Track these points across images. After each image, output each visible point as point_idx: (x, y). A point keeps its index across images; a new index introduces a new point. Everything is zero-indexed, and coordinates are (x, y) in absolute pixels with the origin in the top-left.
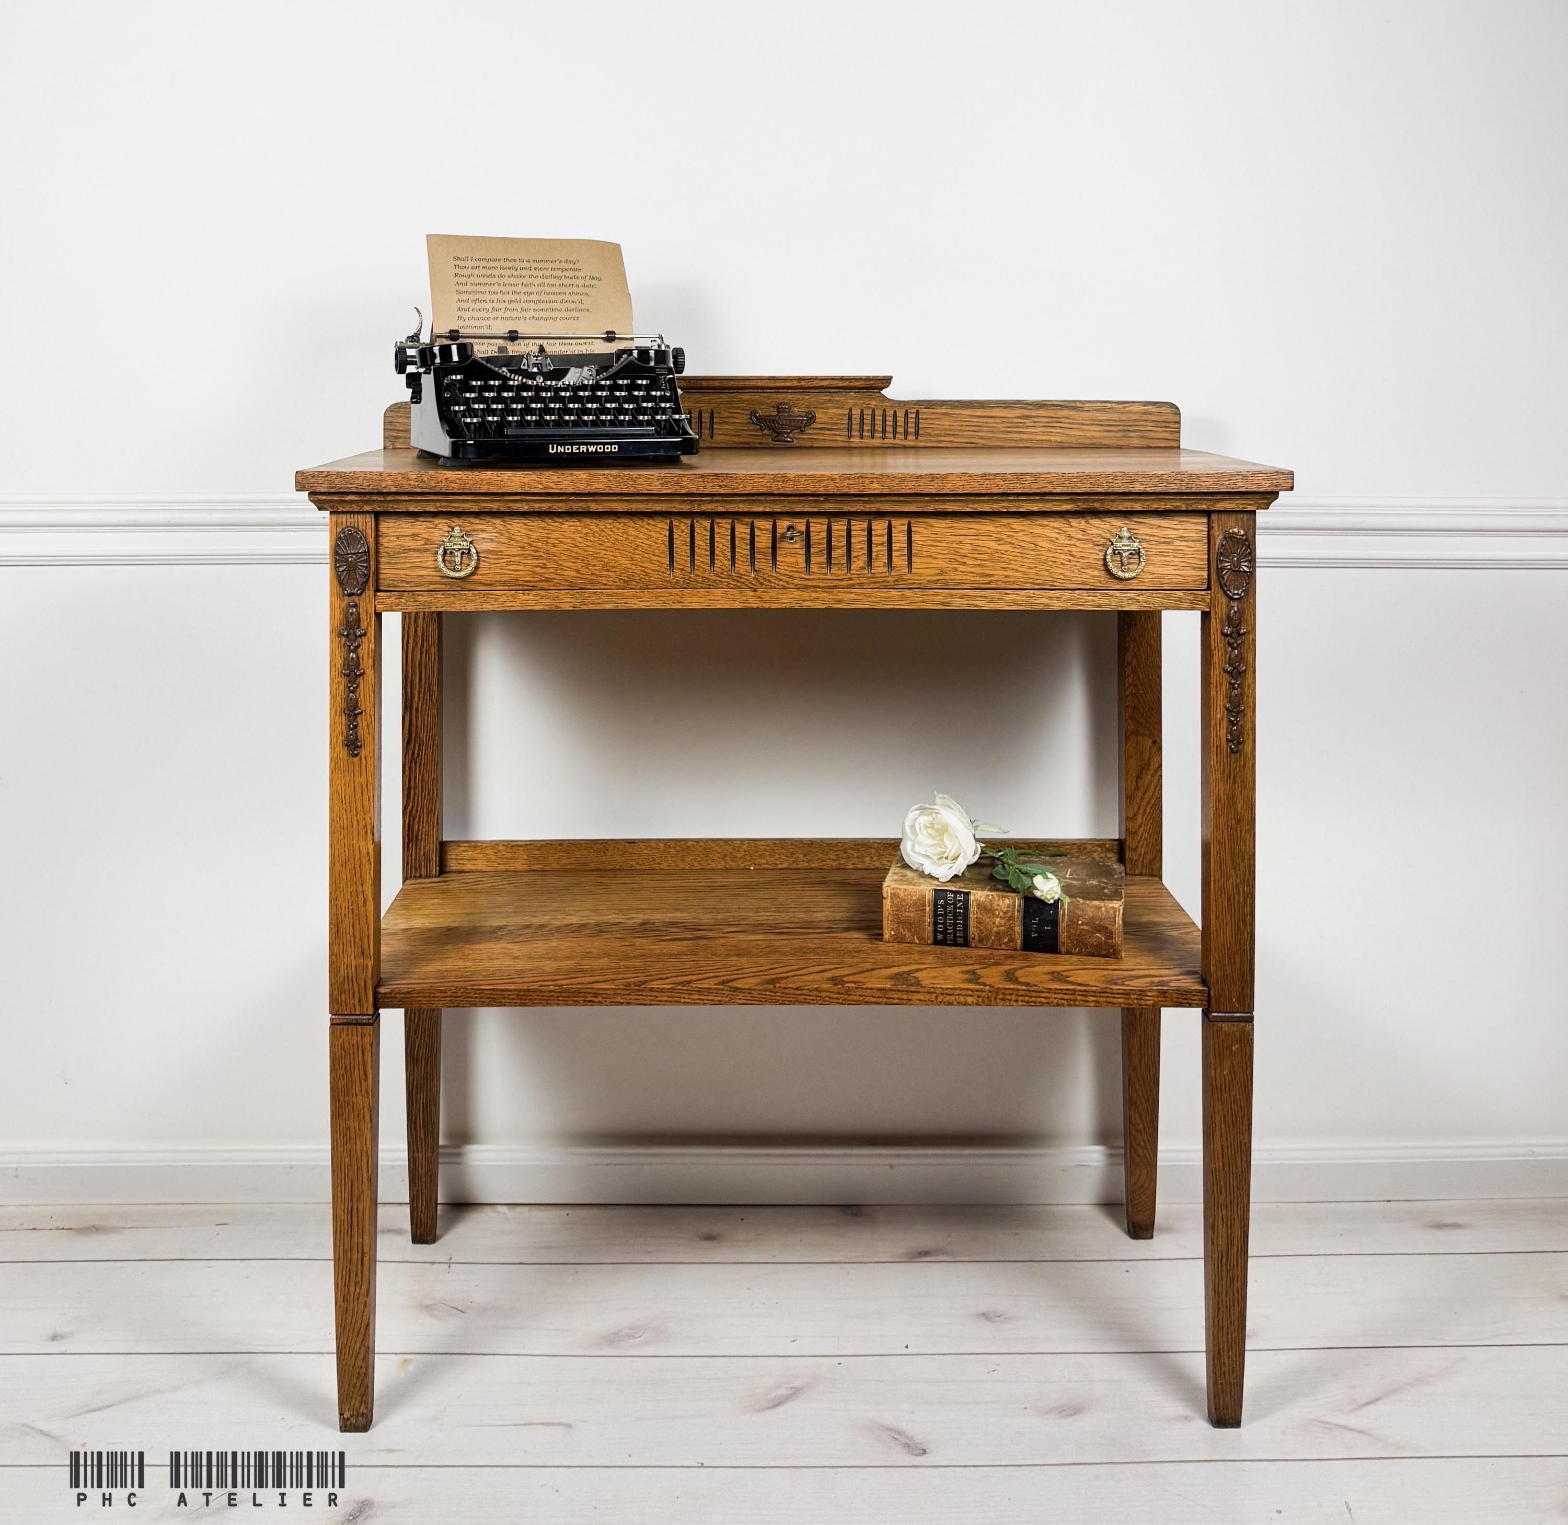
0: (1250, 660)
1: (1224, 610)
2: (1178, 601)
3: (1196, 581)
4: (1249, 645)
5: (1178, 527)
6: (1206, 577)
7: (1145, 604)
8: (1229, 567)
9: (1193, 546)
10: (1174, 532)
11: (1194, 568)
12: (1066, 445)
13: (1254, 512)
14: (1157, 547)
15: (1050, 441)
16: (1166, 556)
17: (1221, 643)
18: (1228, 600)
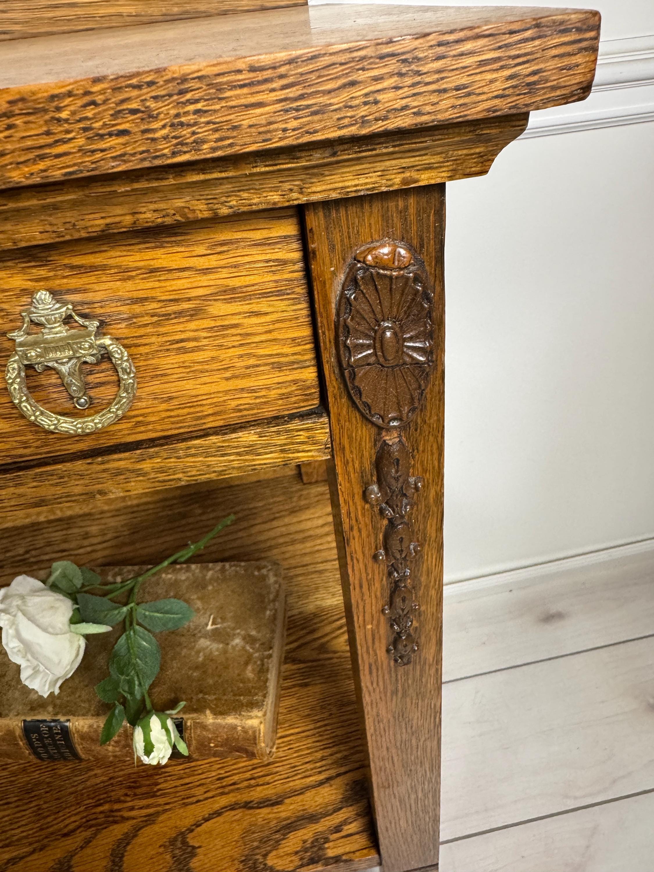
0: (431, 531)
1: (366, 454)
2: (247, 453)
3: (287, 396)
4: (427, 506)
5: (213, 261)
6: (315, 382)
7: (162, 477)
8: (372, 359)
9: (265, 309)
10: (204, 280)
11: (279, 367)
12: (145, 19)
13: (441, 188)
14: (162, 330)
15: (120, 15)
16: (193, 350)
17: (363, 515)
18: (374, 430)
